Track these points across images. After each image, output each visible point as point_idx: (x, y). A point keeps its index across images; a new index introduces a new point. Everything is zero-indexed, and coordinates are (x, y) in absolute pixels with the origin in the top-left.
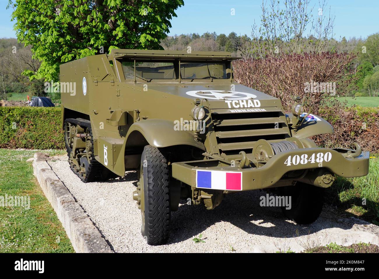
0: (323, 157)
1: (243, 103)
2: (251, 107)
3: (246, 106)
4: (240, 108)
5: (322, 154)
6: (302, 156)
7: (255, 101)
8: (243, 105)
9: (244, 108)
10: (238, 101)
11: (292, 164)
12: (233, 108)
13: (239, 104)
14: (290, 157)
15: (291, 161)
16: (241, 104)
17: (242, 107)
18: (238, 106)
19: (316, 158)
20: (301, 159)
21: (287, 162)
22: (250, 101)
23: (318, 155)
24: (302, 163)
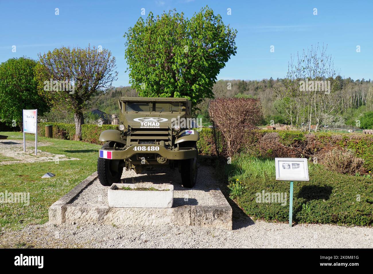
0: (155, 148)
1: (150, 124)
2: (154, 126)
3: (151, 125)
4: (147, 126)
5: (154, 147)
6: (143, 147)
7: (157, 123)
8: (150, 125)
9: (150, 126)
10: (148, 122)
11: (137, 150)
12: (144, 126)
13: (147, 124)
14: (136, 147)
15: (137, 149)
16: (149, 124)
17: (149, 125)
18: (147, 125)
19: (150, 148)
20: (142, 148)
21: (134, 149)
22: (154, 123)
23: (152, 147)
24: (143, 150)
